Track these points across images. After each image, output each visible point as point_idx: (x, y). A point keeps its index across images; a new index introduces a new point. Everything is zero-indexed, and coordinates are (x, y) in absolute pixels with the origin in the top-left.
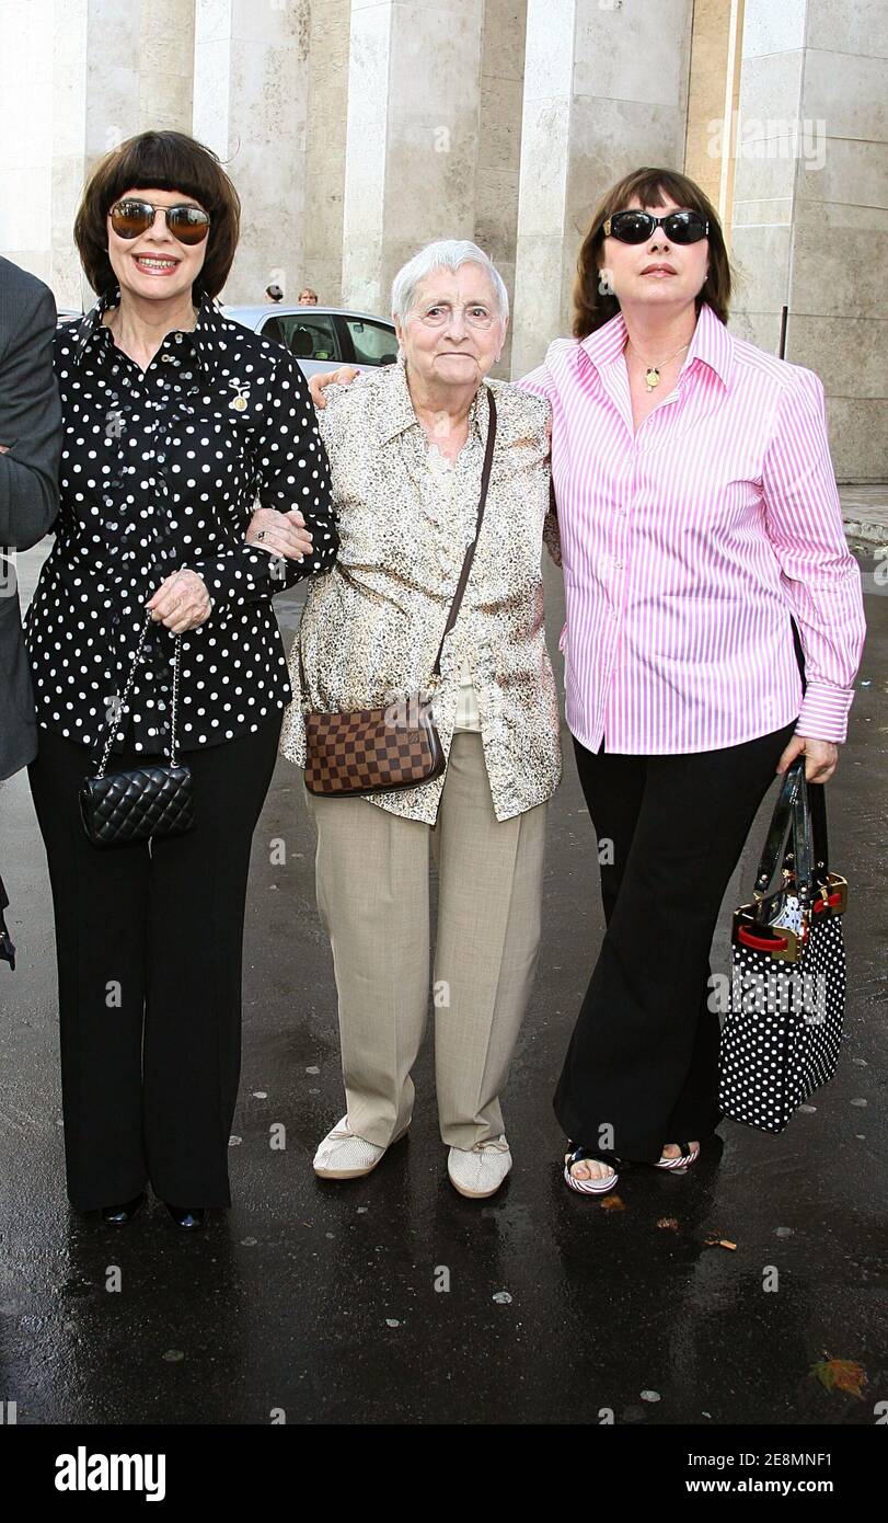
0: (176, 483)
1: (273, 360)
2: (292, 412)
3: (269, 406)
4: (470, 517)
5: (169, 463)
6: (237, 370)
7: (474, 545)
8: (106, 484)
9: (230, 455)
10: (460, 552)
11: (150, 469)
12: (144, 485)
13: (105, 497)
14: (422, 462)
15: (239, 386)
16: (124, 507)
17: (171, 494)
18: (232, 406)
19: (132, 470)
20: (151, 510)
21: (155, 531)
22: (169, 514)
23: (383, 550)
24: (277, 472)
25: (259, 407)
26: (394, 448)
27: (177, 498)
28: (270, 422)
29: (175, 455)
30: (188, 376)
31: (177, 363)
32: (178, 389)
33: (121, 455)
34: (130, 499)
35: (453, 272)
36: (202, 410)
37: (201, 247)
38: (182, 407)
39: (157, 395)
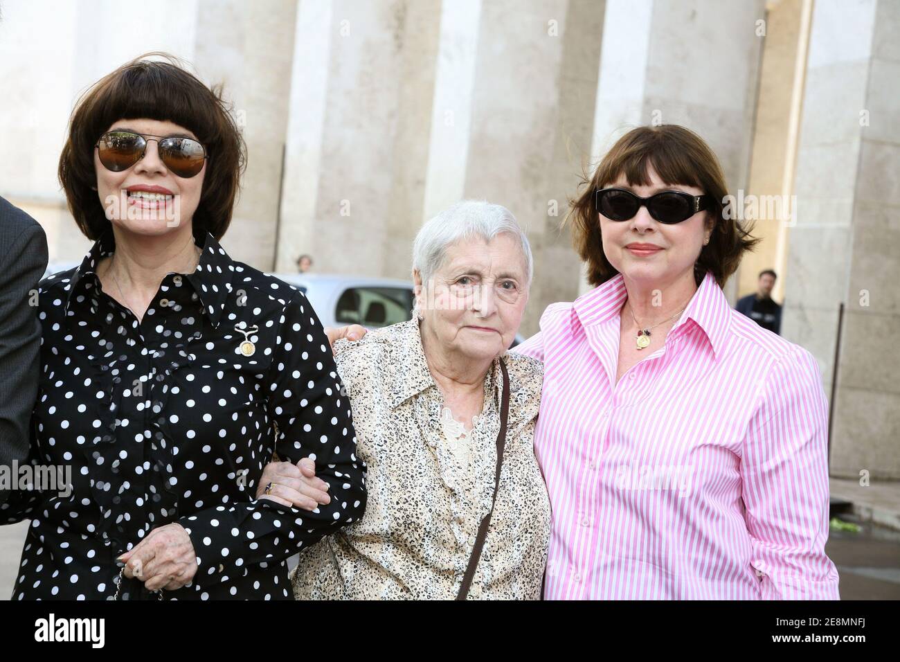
0: (175, 435)
1: (282, 302)
2: (305, 356)
3: (278, 350)
4: (488, 485)
5: (166, 413)
6: (244, 314)
7: (489, 516)
8: (97, 440)
9: (236, 404)
10: (474, 523)
11: (146, 421)
12: (139, 438)
13: (96, 454)
14: (437, 426)
15: (246, 330)
16: (116, 463)
17: (170, 447)
18: (238, 351)
19: (125, 423)
20: (147, 465)
21: (153, 489)
22: (169, 468)
23: (396, 519)
25: (268, 351)
26: (407, 410)
27: (176, 451)
28: (281, 367)
29: (172, 404)
30: (191, 321)
31: (177, 308)
32: (178, 335)
33: (113, 407)
34: (123, 454)
35: (487, 241)
36: (204, 356)
37: (197, 181)
38: (182, 353)
39: (154, 341)
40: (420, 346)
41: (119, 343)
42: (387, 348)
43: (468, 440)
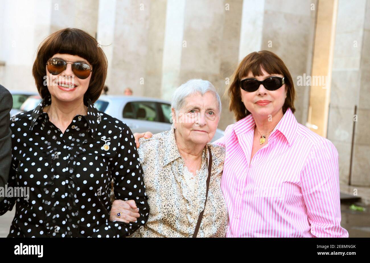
0: (78, 182)
1: (120, 128)
2: (129, 151)
3: (119, 149)
4: (203, 199)
5: (75, 173)
6: (105, 132)
7: (203, 212)
9: (102, 170)
12: (63, 183)
14: (181, 174)
15: (106, 140)
16: (54, 193)
18: (102, 148)
19: (58, 177)
21: (68, 204)
23: (164, 213)
24: (122, 178)
25: (114, 149)
26: (169, 167)
28: (119, 155)
29: (77, 169)
30: (83, 135)
31: (78, 129)
32: (78, 140)
33: (52, 170)
34: (57, 190)
35: (202, 95)
36: (89, 150)
37: (87, 81)
38: (80, 148)
39: (69, 143)
40: (174, 141)
41: (53, 143)
42: (161, 142)
43: (194, 180)
